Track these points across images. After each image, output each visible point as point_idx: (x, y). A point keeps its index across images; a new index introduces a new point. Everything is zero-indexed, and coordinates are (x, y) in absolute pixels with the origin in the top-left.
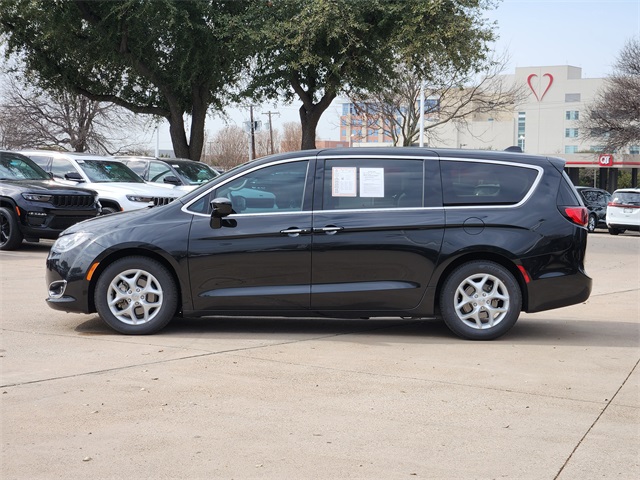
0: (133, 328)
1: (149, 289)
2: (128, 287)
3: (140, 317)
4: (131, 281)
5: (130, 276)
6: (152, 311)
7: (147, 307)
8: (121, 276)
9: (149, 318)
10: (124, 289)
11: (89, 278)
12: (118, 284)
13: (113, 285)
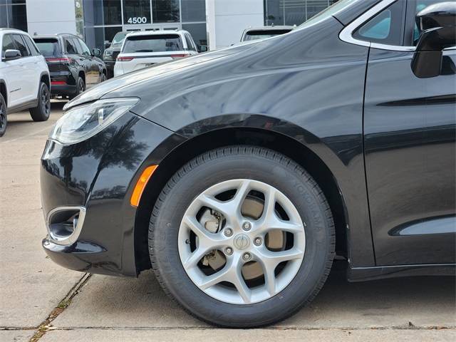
0: (243, 313)
1: (272, 221)
2: (222, 220)
3: (256, 282)
4: (230, 208)
5: (226, 196)
6: (281, 268)
7: (270, 261)
8: (205, 198)
9: (277, 286)
10: (213, 225)
11: (135, 200)
12: (199, 216)
13: (188, 220)
